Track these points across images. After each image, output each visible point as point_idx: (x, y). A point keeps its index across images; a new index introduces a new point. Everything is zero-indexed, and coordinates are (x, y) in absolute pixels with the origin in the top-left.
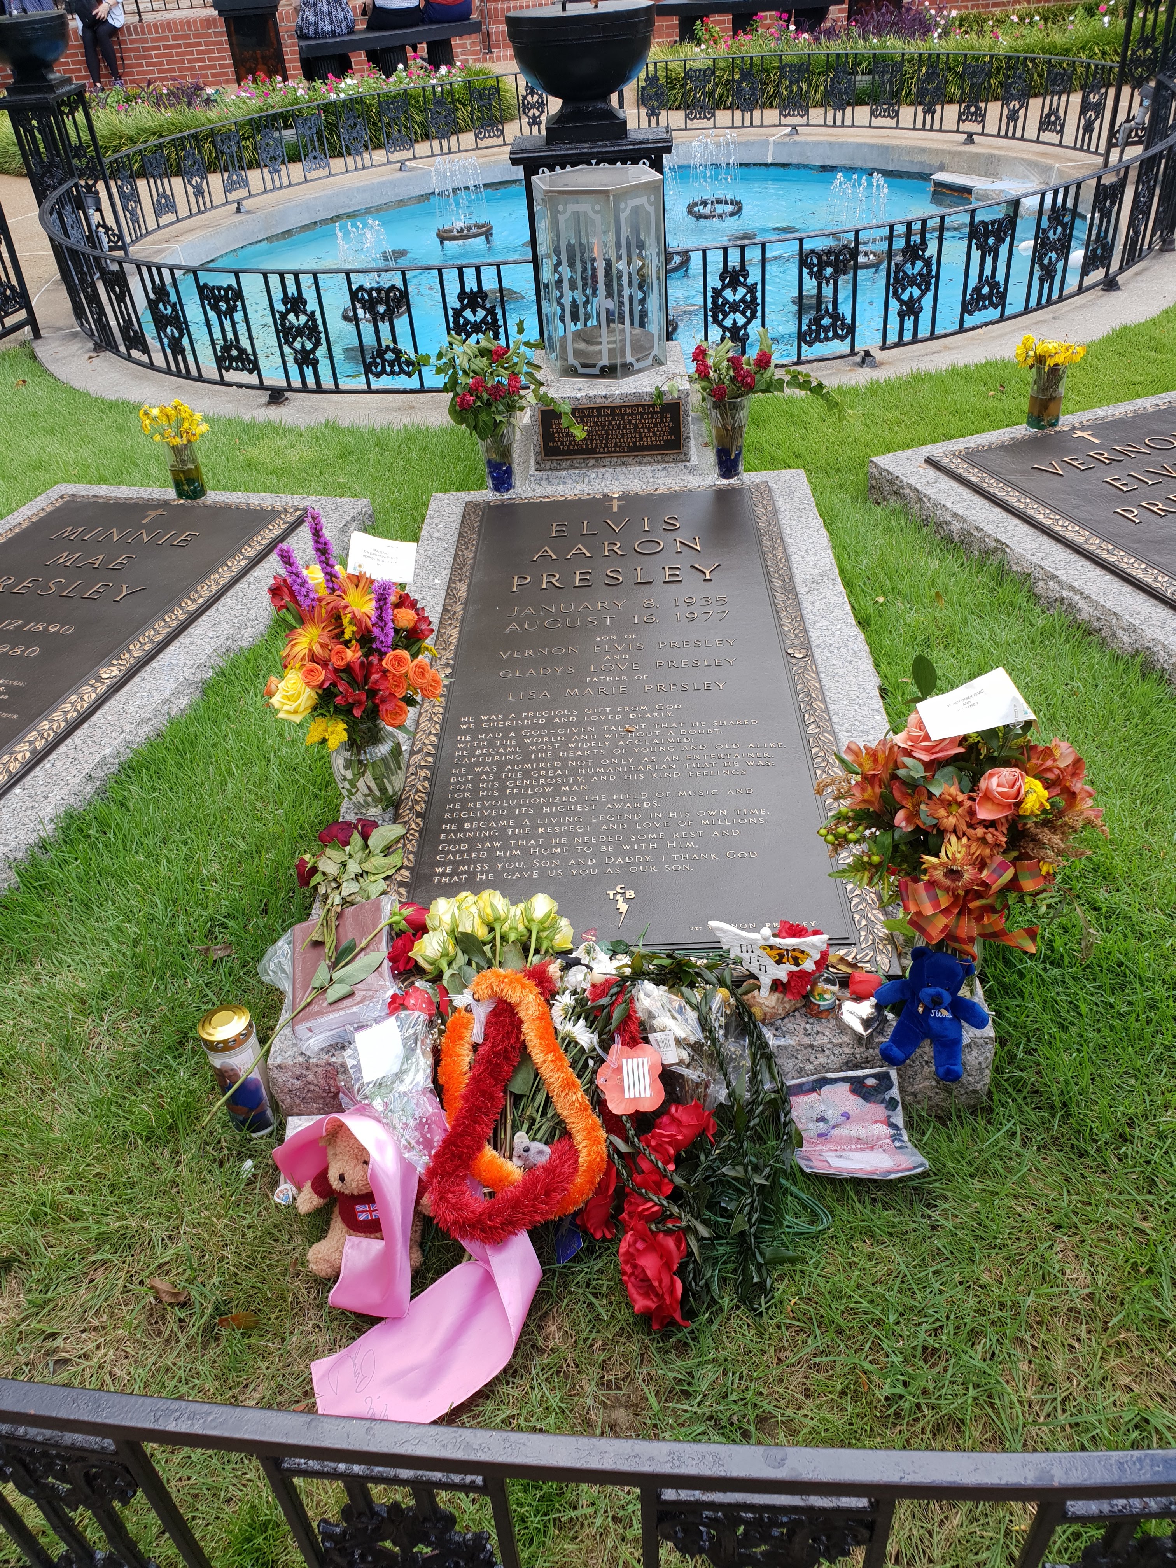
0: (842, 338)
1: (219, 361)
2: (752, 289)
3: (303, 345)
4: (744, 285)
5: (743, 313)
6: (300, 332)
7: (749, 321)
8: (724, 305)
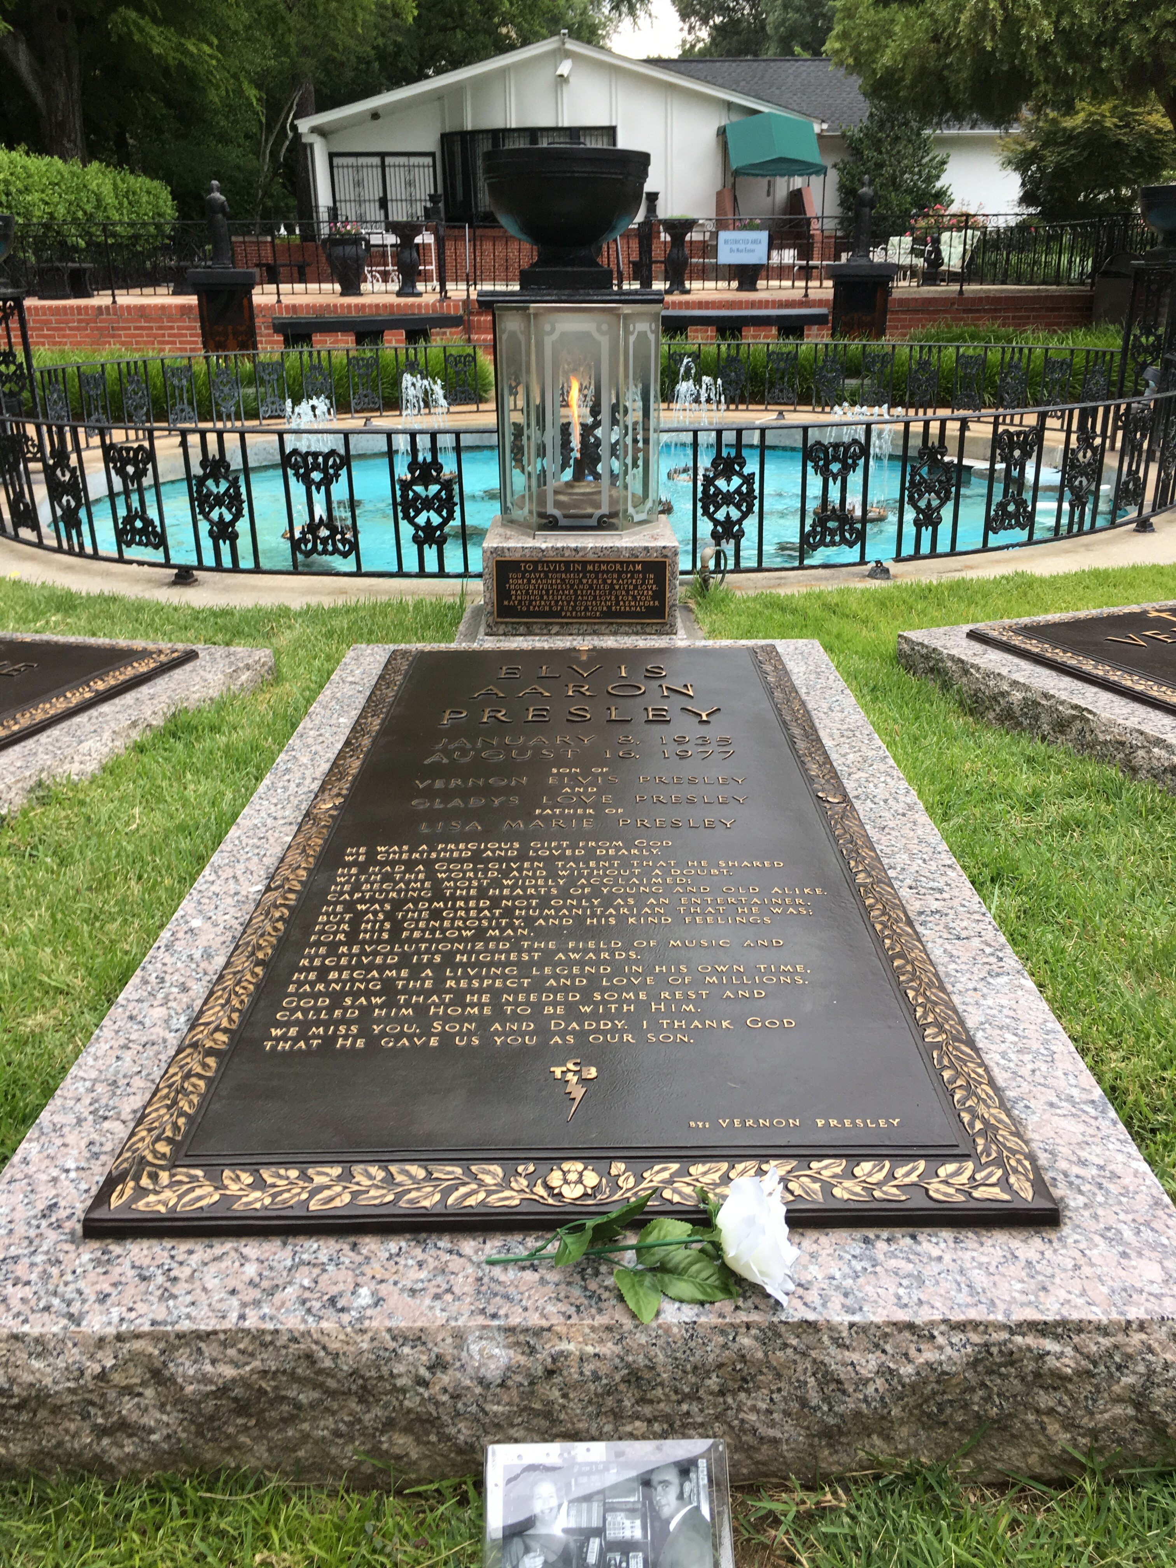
0: (851, 545)
1: (120, 534)
2: (748, 480)
3: (221, 515)
4: (740, 474)
5: (738, 507)
6: (219, 501)
7: (745, 516)
8: (716, 495)
